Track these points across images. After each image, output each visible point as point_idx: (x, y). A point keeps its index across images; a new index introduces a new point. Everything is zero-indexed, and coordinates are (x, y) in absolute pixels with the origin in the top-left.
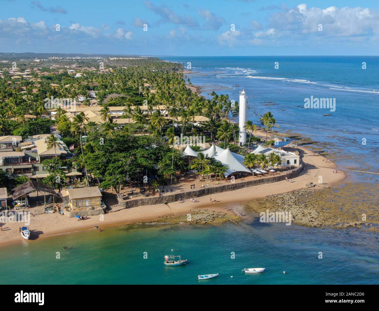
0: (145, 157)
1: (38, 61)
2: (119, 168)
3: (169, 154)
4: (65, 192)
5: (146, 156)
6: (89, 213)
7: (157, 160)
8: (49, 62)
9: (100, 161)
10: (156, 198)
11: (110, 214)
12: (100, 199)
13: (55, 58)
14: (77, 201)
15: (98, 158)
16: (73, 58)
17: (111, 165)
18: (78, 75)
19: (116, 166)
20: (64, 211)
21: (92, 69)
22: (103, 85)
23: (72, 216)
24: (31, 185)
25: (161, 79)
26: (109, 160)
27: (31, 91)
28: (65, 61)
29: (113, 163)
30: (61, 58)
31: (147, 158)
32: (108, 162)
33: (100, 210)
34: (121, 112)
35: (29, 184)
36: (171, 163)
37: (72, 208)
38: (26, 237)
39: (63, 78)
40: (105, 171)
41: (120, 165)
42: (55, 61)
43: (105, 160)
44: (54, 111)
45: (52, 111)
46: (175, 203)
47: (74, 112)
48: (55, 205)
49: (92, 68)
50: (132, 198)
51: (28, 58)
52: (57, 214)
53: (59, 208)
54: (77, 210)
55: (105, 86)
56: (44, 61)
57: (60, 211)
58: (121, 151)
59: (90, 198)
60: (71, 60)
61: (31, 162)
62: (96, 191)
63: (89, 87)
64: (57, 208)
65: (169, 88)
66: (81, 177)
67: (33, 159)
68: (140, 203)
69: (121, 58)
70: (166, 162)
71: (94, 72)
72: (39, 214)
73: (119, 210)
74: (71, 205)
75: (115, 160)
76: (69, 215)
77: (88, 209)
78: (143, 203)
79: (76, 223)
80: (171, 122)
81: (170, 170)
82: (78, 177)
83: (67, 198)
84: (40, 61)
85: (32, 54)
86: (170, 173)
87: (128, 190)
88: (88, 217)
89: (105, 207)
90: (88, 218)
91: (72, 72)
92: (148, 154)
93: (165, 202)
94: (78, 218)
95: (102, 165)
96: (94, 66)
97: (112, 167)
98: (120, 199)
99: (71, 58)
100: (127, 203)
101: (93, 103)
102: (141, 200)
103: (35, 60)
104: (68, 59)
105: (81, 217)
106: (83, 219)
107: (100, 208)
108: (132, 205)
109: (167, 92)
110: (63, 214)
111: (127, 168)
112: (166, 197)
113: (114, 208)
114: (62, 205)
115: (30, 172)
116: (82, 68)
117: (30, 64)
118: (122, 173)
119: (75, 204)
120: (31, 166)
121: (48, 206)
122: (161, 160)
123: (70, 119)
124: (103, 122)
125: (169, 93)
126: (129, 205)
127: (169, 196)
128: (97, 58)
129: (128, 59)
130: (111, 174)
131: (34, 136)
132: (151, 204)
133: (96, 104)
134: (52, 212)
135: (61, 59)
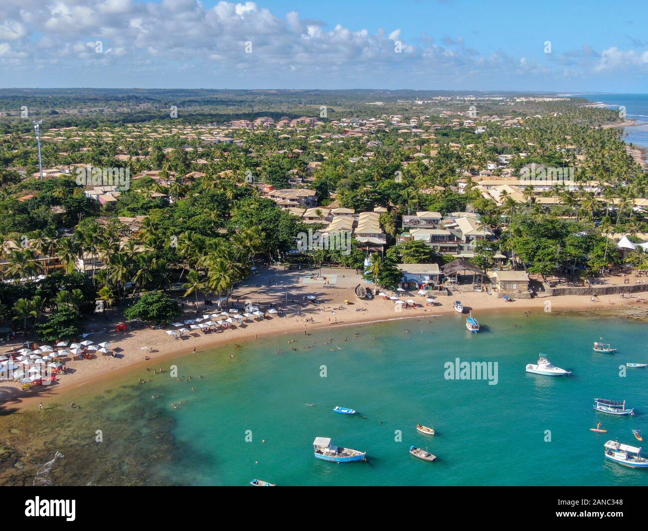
0: (574, 246)
1: (420, 103)
2: (549, 255)
3: (602, 244)
4: (492, 274)
5: (576, 244)
6: (516, 296)
7: (587, 250)
8: (435, 105)
9: (530, 246)
10: (585, 289)
11: (535, 299)
12: (527, 284)
13: (441, 98)
14: (505, 283)
15: (528, 243)
16: (466, 99)
17: (540, 251)
18: (480, 130)
19: (545, 252)
20: (492, 291)
21: (494, 118)
22: (515, 147)
23: (500, 297)
24: (461, 264)
25: (592, 140)
26: (539, 246)
27: (428, 153)
28: (456, 102)
29: (543, 249)
30: (449, 98)
31: (577, 246)
32: (538, 248)
33: (527, 294)
34: (541, 188)
35: (458, 263)
36: (604, 254)
37: (499, 289)
38: (460, 310)
39: (461, 135)
40: (534, 256)
41: (550, 252)
42: (442, 104)
43: (535, 246)
44: (464, 183)
45: (460, 182)
46: (605, 296)
47: (487, 185)
48: (482, 285)
49: (494, 116)
50: (559, 287)
51: (407, 99)
52: (485, 293)
53: (487, 288)
54: (504, 292)
55: (517, 148)
56: (428, 103)
57: (487, 291)
58: (549, 238)
59: (518, 282)
60: (463, 102)
61: (457, 241)
62: (523, 276)
63: (497, 149)
64: (485, 288)
65: (603, 156)
66: (505, 261)
67: (459, 239)
68: (567, 292)
69: (532, 99)
70: (597, 252)
71: (499, 124)
72: (468, 292)
73: (546, 297)
74: (498, 286)
75: (544, 246)
76: (496, 296)
77: (515, 292)
78: (571, 293)
79: (503, 303)
80: (605, 205)
81: (602, 261)
82: (502, 259)
83: (495, 279)
84: (423, 103)
85: (412, 91)
86: (602, 265)
87: (554, 279)
88: (514, 299)
89: (532, 292)
90: (514, 301)
91: (470, 123)
92: (579, 243)
93: (595, 294)
94: (505, 299)
95: (531, 251)
96: (496, 114)
97: (542, 253)
98: (546, 286)
99: (462, 99)
100: (554, 290)
101: (505, 173)
102: (569, 289)
103: (417, 102)
104: (458, 100)
105: (509, 299)
106: (510, 300)
107: (526, 292)
108: (559, 294)
109: (600, 161)
110: (491, 294)
111: (557, 255)
112: (595, 289)
113: (540, 294)
114: (490, 286)
115: (455, 251)
116: (481, 117)
117: (411, 108)
118: (551, 260)
119: (503, 287)
120: (457, 245)
121: (476, 285)
122: (592, 250)
123: (482, 194)
124: (525, 201)
125: (603, 162)
126: (556, 293)
127: (600, 289)
128: (498, 99)
129: (540, 100)
130: (539, 260)
131: (452, 213)
132: (580, 294)
133: (509, 175)
134: (480, 291)
135: (450, 100)
